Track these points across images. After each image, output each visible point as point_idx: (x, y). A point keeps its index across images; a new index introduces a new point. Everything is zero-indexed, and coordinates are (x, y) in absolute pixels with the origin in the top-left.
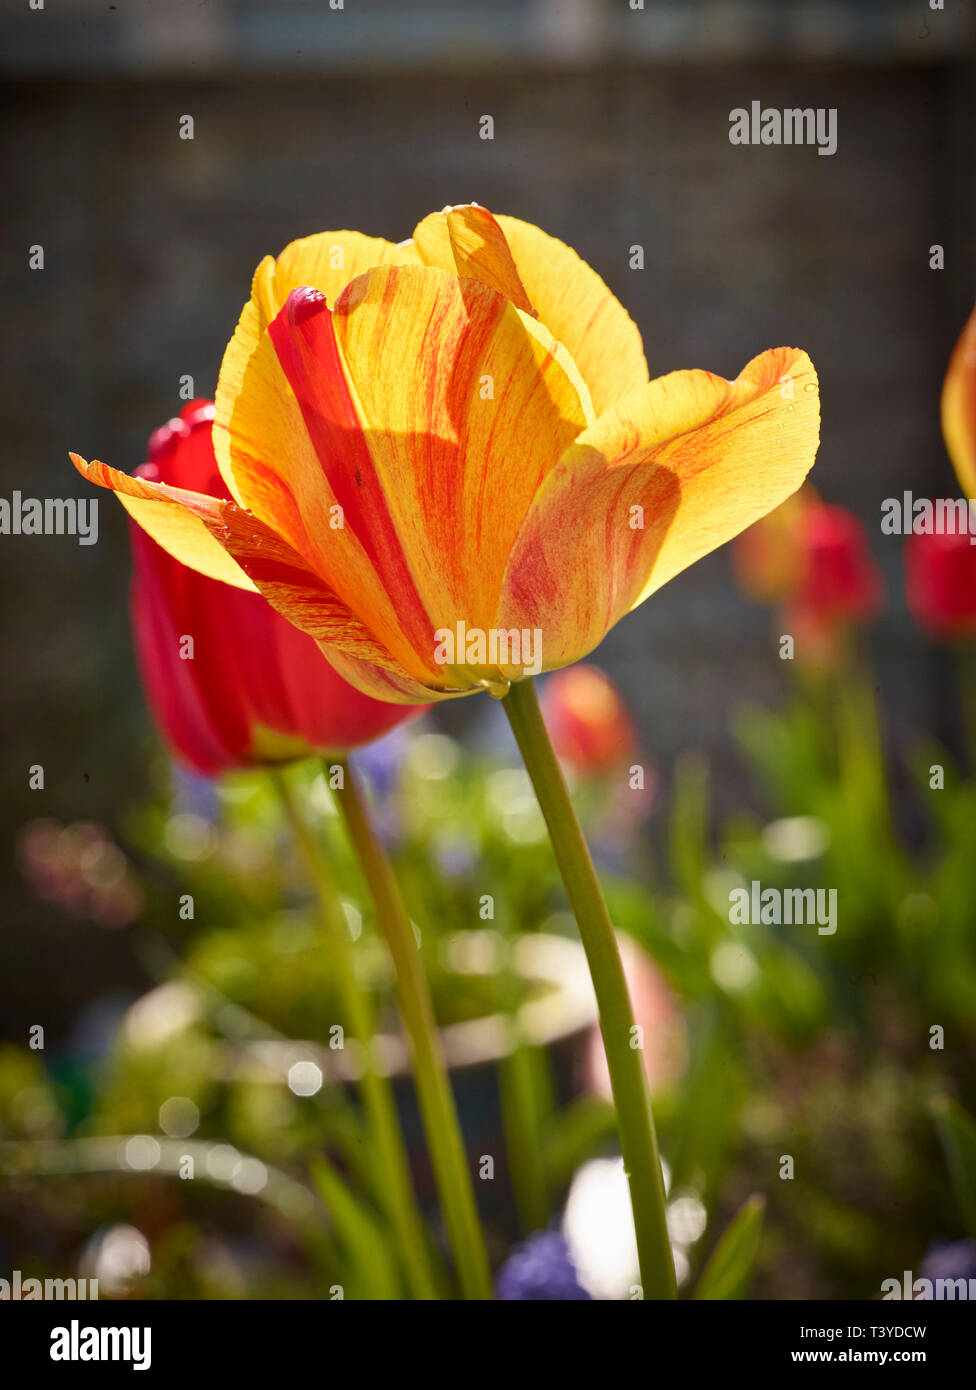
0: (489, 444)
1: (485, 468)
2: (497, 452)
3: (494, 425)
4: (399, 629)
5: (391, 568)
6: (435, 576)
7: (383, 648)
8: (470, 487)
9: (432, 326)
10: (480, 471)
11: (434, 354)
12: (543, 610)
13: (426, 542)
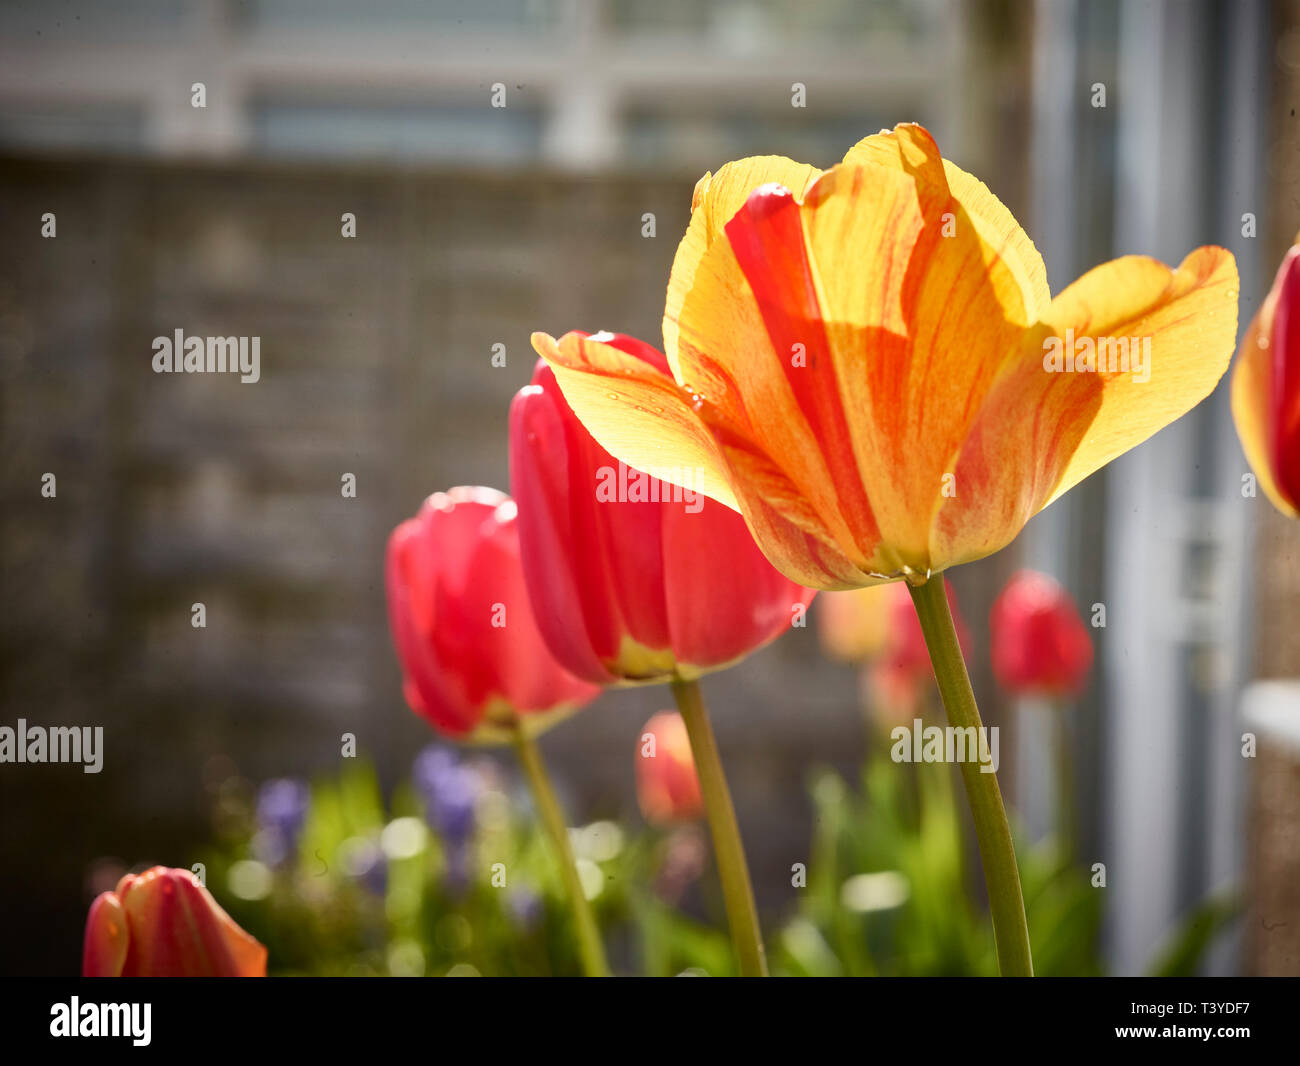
0: (936, 337)
1: (930, 359)
2: (943, 344)
3: (941, 319)
4: (837, 510)
5: (837, 450)
6: (878, 459)
7: (825, 525)
8: (915, 377)
9: (891, 223)
10: (925, 362)
11: (891, 248)
12: (976, 495)
13: (872, 425)
